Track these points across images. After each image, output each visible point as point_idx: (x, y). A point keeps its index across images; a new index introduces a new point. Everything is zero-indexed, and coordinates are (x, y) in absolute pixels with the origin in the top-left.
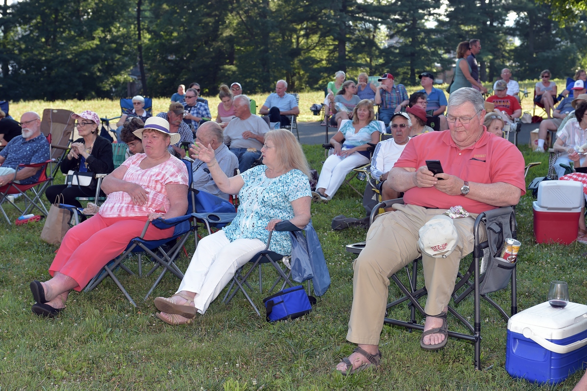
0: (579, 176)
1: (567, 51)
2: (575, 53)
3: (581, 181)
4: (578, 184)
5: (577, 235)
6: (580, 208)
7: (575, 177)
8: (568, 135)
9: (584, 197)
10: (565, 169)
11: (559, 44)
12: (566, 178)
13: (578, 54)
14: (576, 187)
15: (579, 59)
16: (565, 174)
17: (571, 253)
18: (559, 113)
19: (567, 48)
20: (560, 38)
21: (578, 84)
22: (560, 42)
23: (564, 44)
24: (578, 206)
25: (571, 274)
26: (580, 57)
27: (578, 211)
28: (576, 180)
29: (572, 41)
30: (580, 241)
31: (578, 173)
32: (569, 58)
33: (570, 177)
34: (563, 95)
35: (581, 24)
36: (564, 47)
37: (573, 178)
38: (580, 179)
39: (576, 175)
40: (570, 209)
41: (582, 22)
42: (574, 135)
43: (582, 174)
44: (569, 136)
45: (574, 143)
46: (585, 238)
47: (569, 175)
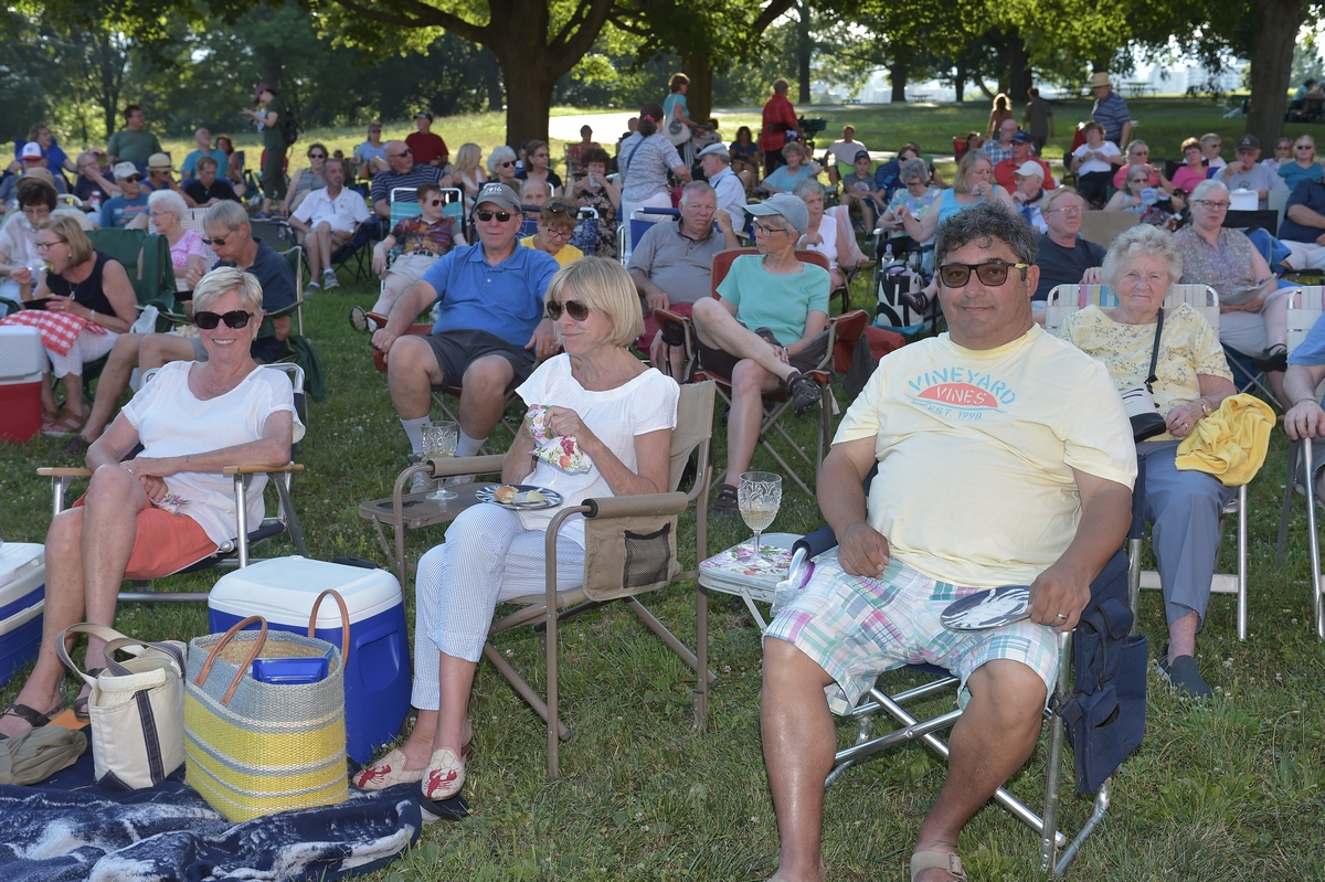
0: (32, 316)
1: (24, 91)
2: (40, 97)
3: (35, 325)
4: (31, 330)
5: (40, 422)
6: (40, 373)
7: (24, 318)
8: (12, 245)
9: (46, 353)
10: (6, 307)
11: (8, 78)
12: (8, 321)
13: (46, 96)
14: (26, 337)
15: (49, 107)
16: (9, 313)
17: (30, 456)
18: (3, 204)
19: (23, 84)
20: (7, 65)
21: (30, 149)
22: (8, 74)
23: (17, 78)
24: (34, 370)
25: (29, 493)
26: (50, 102)
27: (38, 378)
28: (27, 323)
29: (32, 73)
30: (47, 433)
31: (29, 311)
32: (31, 104)
33: (16, 320)
34: (12, 170)
35: (44, 42)
36: (17, 83)
37: (21, 321)
38: (34, 321)
39: (26, 314)
40: (21, 377)
41: (45, 38)
42: (24, 243)
43: (37, 312)
44: (16, 245)
45: (26, 257)
46: (57, 426)
47: (13, 316)
